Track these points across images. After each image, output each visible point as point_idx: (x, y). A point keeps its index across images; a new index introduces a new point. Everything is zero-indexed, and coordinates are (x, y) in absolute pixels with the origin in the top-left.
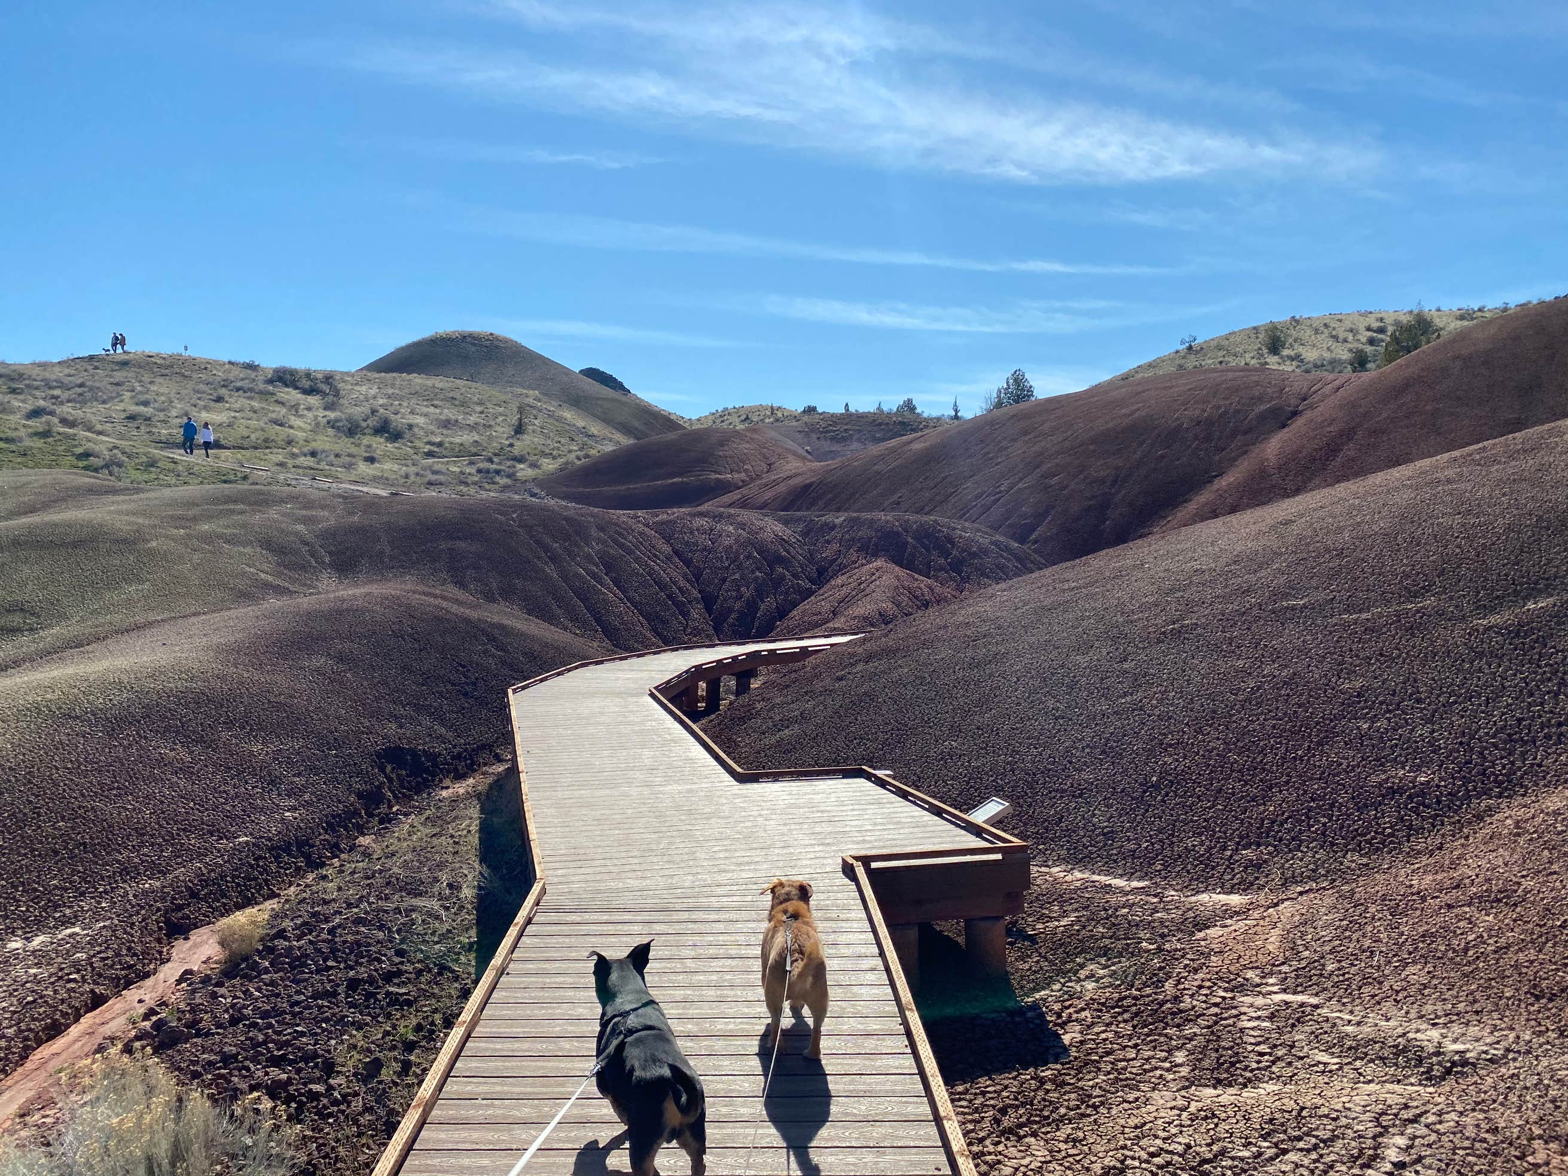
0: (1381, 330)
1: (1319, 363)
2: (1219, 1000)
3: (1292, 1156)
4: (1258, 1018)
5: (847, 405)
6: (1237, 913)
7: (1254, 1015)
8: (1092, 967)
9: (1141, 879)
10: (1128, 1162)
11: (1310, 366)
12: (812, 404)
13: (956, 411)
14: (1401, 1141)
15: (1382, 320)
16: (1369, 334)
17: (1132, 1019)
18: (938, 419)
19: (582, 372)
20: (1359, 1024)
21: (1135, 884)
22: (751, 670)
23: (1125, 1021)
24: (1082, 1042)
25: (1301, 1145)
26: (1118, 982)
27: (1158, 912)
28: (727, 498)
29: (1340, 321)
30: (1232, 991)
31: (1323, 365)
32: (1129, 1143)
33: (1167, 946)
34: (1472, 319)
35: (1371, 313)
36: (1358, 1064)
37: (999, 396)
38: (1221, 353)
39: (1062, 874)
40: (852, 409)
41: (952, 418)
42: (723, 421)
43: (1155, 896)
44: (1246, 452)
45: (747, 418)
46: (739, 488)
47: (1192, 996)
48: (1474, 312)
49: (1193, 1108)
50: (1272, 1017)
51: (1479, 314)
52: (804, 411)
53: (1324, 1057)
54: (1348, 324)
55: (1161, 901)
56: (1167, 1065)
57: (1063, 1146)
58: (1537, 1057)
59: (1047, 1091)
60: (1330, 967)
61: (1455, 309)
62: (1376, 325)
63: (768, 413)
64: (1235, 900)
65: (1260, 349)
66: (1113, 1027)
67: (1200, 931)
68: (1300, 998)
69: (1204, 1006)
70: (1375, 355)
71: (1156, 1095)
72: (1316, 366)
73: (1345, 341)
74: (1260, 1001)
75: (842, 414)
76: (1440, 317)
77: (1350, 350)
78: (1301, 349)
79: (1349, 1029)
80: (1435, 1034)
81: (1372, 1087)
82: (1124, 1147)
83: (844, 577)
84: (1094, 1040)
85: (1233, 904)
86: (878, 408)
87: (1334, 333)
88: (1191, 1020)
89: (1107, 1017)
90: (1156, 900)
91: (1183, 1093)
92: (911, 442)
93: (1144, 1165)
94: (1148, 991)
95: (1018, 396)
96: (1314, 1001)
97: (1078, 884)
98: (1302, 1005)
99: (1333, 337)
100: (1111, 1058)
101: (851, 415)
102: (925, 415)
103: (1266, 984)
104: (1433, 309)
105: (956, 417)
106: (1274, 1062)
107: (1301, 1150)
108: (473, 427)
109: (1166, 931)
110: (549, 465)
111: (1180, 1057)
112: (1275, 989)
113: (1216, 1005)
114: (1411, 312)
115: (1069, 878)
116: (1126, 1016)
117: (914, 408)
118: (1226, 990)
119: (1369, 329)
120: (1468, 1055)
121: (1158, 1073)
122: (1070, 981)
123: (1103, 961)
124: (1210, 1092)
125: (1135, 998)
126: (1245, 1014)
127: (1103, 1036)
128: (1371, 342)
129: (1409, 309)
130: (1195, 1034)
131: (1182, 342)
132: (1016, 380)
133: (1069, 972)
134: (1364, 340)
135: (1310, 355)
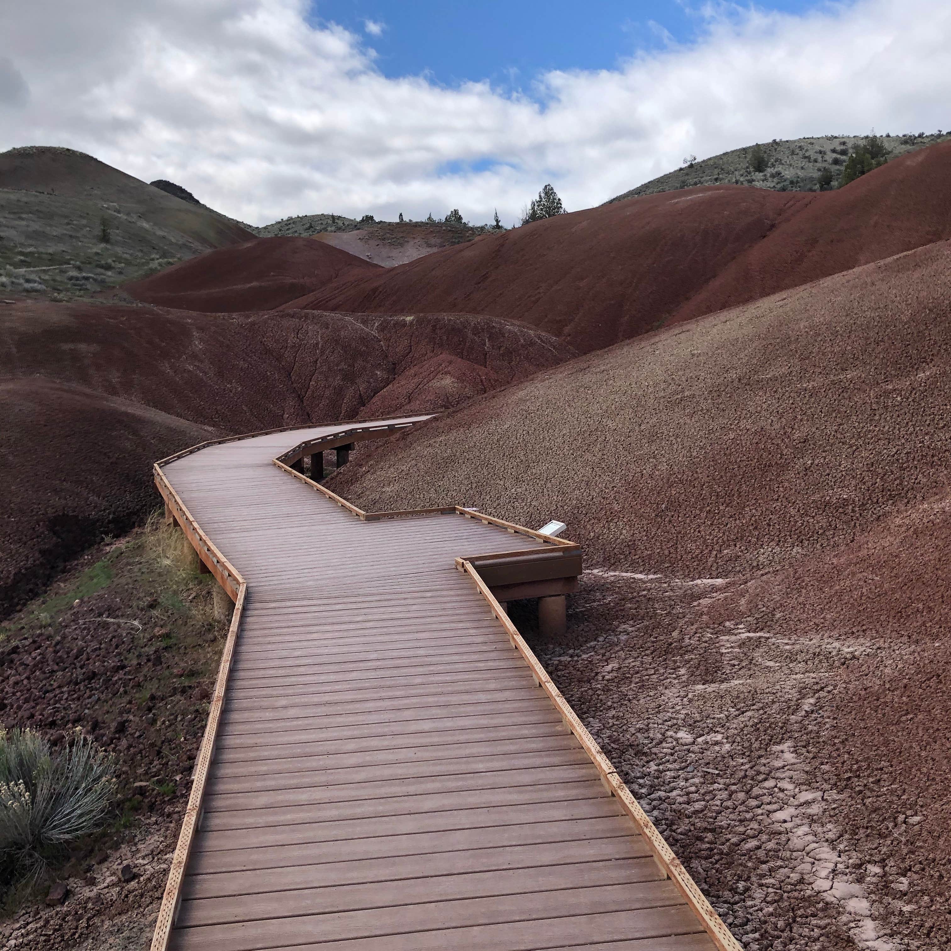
0: (844, 153)
1: (795, 180)
2: (707, 639)
3: (749, 714)
4: (732, 647)
5: (401, 215)
6: (720, 589)
7: (729, 646)
8: (624, 626)
9: (655, 573)
10: (651, 725)
11: (787, 183)
12: (370, 214)
13: (497, 221)
14: (812, 701)
15: (844, 143)
16: (835, 155)
17: (652, 653)
18: (482, 228)
19: (153, 183)
20: (793, 644)
21: (651, 576)
22: (349, 445)
23: (647, 655)
24: (620, 668)
25: (754, 707)
26: (642, 634)
27: (667, 592)
28: (303, 300)
29: (812, 144)
30: (716, 633)
31: (797, 182)
32: (651, 716)
33: (674, 612)
34: (913, 144)
35: (836, 137)
36: (791, 665)
37: (533, 208)
38: (716, 171)
39: (600, 574)
40: (406, 219)
41: (494, 228)
42: (288, 229)
43: (665, 583)
44: (734, 258)
45: (311, 227)
46: (313, 291)
47: (690, 638)
48: (915, 138)
49: (690, 696)
50: (740, 647)
51: (920, 140)
52: (363, 220)
53: (771, 664)
54: (818, 148)
55: (669, 586)
56: (674, 676)
57: (610, 721)
58: (894, 651)
59: (599, 695)
60: (778, 616)
61: (901, 135)
62: (839, 148)
63: (330, 222)
64: (719, 582)
65: (747, 168)
66: (639, 659)
67: (695, 601)
68: (758, 634)
69: (697, 643)
70: (838, 174)
71: (667, 691)
72: (792, 182)
73: (816, 161)
74: (733, 638)
75: (397, 224)
76: (889, 141)
77: (819, 170)
78: (779, 168)
79: (788, 647)
80: (837, 644)
81: (798, 676)
82: (648, 718)
83: (416, 368)
84: (627, 667)
85: (717, 584)
86: (429, 218)
87: (807, 155)
88: (690, 651)
89: (635, 654)
90: (665, 585)
91: (685, 688)
92: (461, 251)
93: (660, 726)
94: (662, 638)
95: (549, 208)
96: (767, 635)
97: (612, 579)
98: (760, 637)
99: (805, 157)
100: (638, 675)
101: (406, 224)
102: (471, 225)
103: (738, 628)
104: (884, 135)
105: (498, 227)
106: (740, 669)
107: (753, 710)
108: (59, 239)
109: (673, 603)
110: (135, 273)
111: (683, 671)
112: (743, 631)
113: (706, 642)
114: (867, 137)
115: (606, 575)
116: (648, 652)
117: (460, 218)
118: (712, 634)
119: (834, 151)
120: (856, 653)
121: (669, 680)
122: (610, 635)
123: (631, 622)
124: (700, 687)
125: (653, 642)
126: (723, 645)
127: (633, 664)
128: (836, 162)
129: (866, 135)
130: (692, 659)
131: (685, 161)
132: (546, 194)
133: (609, 630)
134: (830, 161)
135: (788, 174)
